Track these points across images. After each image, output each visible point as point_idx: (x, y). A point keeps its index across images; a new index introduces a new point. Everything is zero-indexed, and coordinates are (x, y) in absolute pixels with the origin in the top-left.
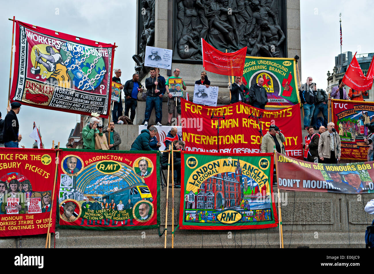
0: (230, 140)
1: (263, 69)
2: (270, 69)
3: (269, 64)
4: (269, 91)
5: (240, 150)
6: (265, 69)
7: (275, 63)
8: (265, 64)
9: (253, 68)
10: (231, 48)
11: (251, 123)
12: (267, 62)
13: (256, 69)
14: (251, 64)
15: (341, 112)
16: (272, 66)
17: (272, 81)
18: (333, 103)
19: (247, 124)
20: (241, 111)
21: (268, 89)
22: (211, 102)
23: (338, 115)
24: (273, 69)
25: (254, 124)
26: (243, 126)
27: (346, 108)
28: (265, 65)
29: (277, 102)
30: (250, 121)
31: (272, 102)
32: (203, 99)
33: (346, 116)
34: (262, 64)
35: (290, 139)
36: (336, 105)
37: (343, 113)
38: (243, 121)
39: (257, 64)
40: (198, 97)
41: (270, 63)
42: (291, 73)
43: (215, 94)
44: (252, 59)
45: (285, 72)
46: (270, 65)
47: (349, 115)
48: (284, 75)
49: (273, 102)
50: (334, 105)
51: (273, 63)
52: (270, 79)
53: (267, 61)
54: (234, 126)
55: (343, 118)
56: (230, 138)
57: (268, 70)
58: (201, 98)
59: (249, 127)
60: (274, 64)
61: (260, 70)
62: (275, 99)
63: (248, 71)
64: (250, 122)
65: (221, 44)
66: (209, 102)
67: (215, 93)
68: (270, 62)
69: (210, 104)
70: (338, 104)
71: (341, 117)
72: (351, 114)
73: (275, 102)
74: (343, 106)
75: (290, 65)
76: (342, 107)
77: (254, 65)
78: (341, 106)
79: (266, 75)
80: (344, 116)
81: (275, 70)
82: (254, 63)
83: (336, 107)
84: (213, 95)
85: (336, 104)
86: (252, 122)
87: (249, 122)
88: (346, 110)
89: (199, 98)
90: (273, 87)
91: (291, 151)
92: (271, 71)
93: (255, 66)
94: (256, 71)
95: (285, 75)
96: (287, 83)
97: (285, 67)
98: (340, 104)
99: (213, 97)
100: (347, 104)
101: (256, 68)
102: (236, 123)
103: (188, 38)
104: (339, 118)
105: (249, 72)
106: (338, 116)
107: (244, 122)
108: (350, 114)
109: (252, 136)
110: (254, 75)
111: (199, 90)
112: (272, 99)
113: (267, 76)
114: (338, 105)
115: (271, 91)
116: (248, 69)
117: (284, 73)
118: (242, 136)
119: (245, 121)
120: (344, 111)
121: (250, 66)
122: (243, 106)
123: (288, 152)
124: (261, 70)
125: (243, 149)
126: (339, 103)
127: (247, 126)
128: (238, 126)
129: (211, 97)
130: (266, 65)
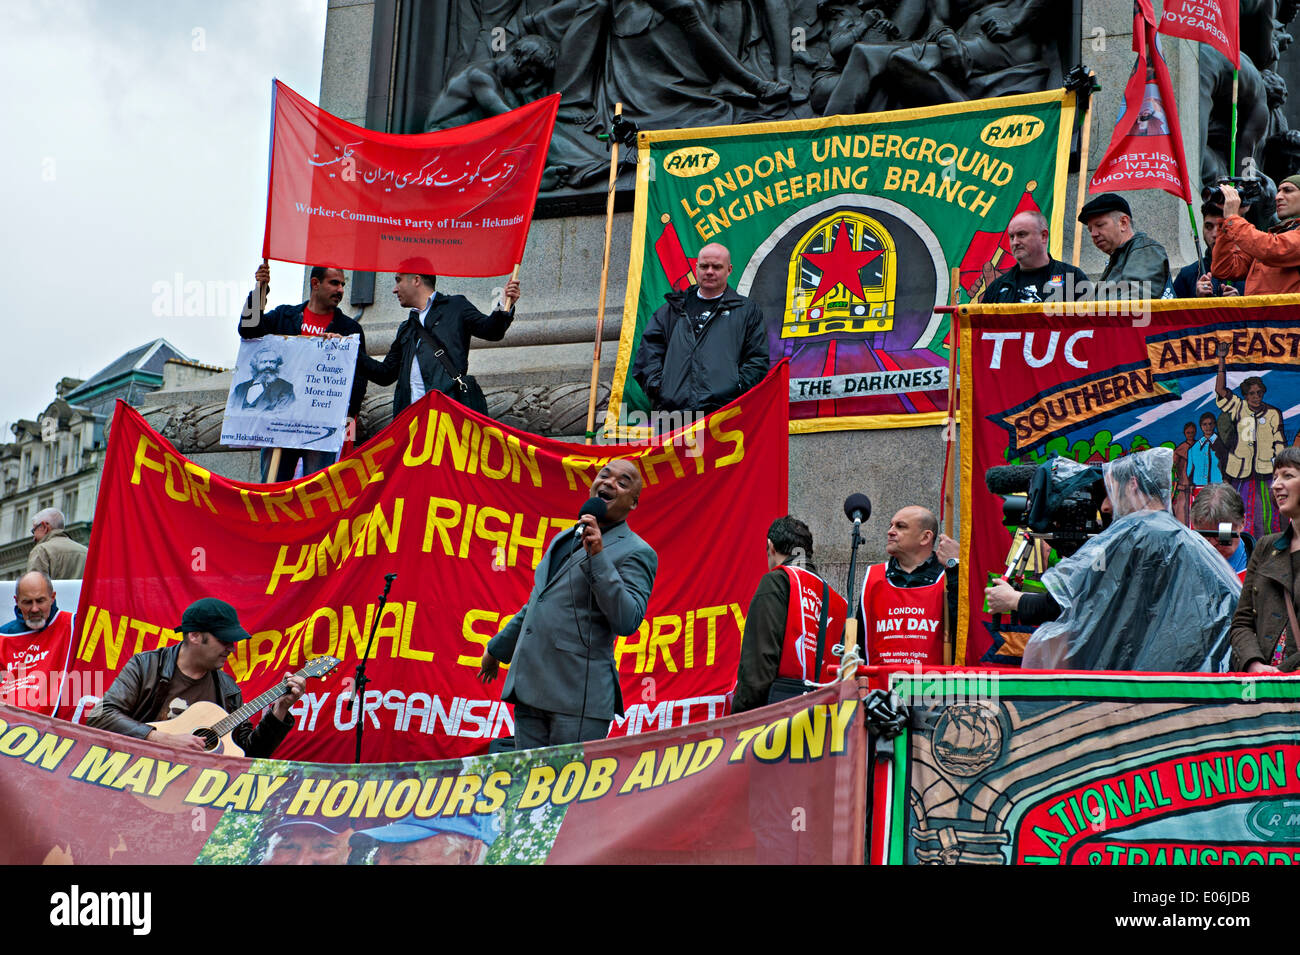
0: (333, 637)
1: (841, 190)
2: (888, 186)
3: (889, 148)
4: (858, 323)
5: (376, 706)
6: (852, 190)
7: (926, 141)
8: (857, 154)
9: (779, 193)
10: (727, 96)
11: (484, 534)
12: (873, 146)
13: (796, 195)
14: (764, 167)
15: (1037, 399)
16: (905, 164)
17: (891, 260)
18: (976, 338)
19: (455, 534)
20: (432, 453)
21: (860, 310)
22: (309, 429)
23: (1011, 420)
24: (910, 180)
25: (500, 537)
26: (427, 547)
27: (1084, 365)
28: (854, 163)
29: (890, 391)
30: (476, 518)
31: (856, 394)
32: (270, 416)
33: (1077, 426)
34: (841, 162)
35: (712, 623)
36: (998, 348)
37: (1054, 398)
38: (432, 512)
39: (805, 166)
40: (246, 405)
41: (897, 145)
42: (1031, 187)
43: (337, 377)
44: (773, 137)
45: (990, 189)
46: (893, 160)
47: (1098, 410)
48: (980, 208)
49: (863, 393)
50: (982, 351)
51: (913, 145)
52: (879, 248)
53: (876, 137)
54: (372, 550)
55: (1050, 437)
56: (334, 626)
57: (874, 190)
58: (258, 413)
59: (464, 553)
60: (918, 145)
61: (819, 197)
62: (883, 374)
63: (744, 216)
64: (481, 521)
65: (668, 82)
66: (294, 428)
67: (338, 370)
68: (892, 138)
69: (307, 437)
70: (1017, 335)
71: (1036, 436)
72: (1119, 403)
73: (875, 392)
74: (1052, 347)
75: (1030, 139)
76: (1049, 358)
77: (786, 174)
78: (1039, 352)
79: (861, 222)
80: (1055, 426)
81: (919, 185)
82: (787, 159)
83: (996, 363)
84: (324, 387)
85: (999, 338)
86: (492, 524)
87: (469, 520)
88: (1083, 376)
89: (249, 413)
90: (891, 295)
91: (705, 706)
92: (896, 196)
93: (793, 180)
94: (792, 208)
95: (988, 206)
96: (995, 261)
97: (1000, 154)
98: (1030, 337)
99: (324, 399)
100: (1089, 334)
101: (794, 187)
102: (384, 529)
103: (476, 83)
104: (1021, 444)
105: (749, 219)
106: (1011, 430)
107: (433, 521)
108: (1109, 407)
109: (471, 616)
110: (781, 232)
111: (255, 368)
112: (858, 377)
113: (866, 231)
114: (1013, 349)
115: (870, 326)
116: (742, 204)
117: (986, 199)
118: (405, 613)
119: (444, 513)
120: (1061, 388)
121: (761, 184)
122: (445, 417)
123: (686, 714)
124: (831, 194)
125: (394, 700)
126: (1024, 329)
127: (449, 550)
128: (392, 546)
129: (311, 397)
130: (868, 160)
